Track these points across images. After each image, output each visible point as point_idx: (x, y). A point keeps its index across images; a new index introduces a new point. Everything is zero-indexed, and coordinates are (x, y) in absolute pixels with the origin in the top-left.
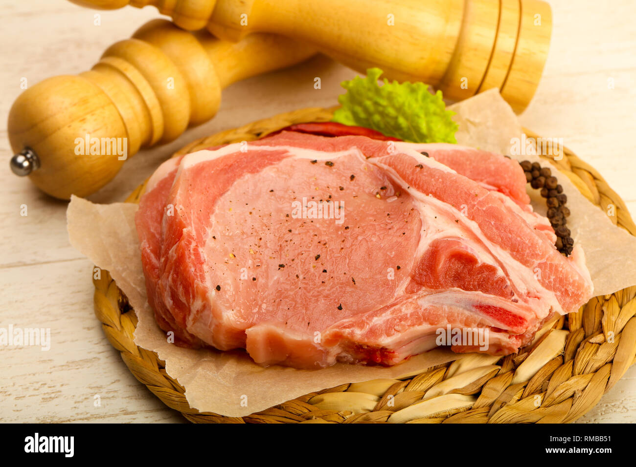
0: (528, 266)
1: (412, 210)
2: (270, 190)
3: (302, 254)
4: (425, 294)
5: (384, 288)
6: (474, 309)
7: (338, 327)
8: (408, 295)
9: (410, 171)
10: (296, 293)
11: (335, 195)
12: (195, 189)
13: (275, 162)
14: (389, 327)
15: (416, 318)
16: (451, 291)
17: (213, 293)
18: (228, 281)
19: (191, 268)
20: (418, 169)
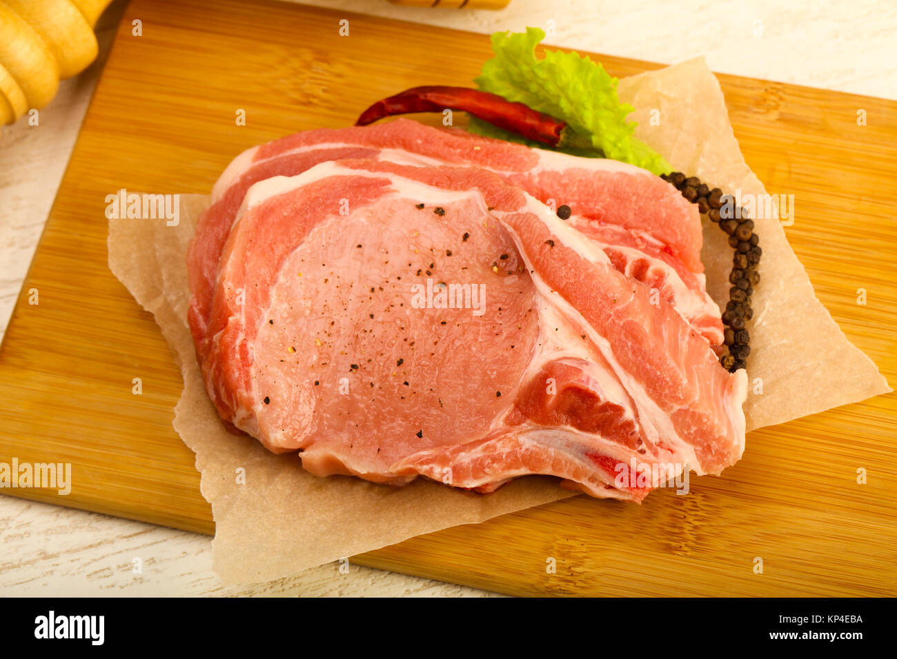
0: (664, 410)
1: (530, 311)
2: (357, 244)
3: (382, 354)
4: (529, 428)
5: (477, 418)
6: (587, 459)
7: (413, 462)
8: (508, 427)
9: (538, 246)
10: (368, 407)
11: (440, 263)
12: (256, 247)
13: (371, 198)
14: (478, 468)
15: (513, 460)
16: (562, 430)
17: (259, 408)
18: (280, 393)
19: (234, 372)
20: (548, 247)
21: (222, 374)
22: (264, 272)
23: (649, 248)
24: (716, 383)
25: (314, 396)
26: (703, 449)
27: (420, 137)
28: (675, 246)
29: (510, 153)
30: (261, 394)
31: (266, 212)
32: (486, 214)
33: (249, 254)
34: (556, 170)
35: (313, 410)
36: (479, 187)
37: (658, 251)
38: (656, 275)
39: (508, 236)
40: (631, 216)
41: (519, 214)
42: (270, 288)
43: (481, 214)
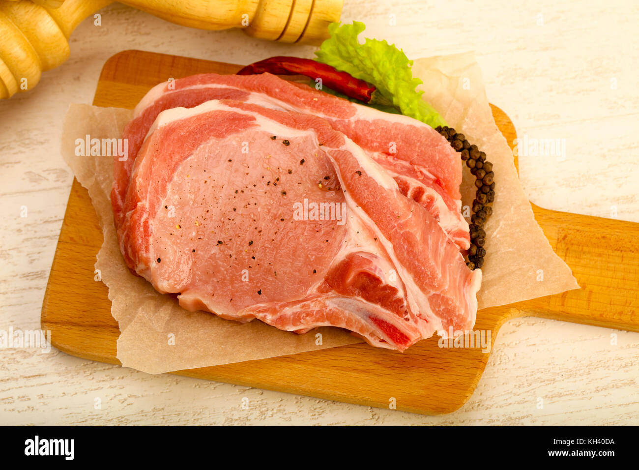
0: (424, 293)
2: (229, 159)
3: (239, 237)
4: (333, 295)
5: (299, 285)
6: (370, 321)
7: (253, 311)
8: (319, 294)
9: (350, 174)
10: (226, 270)
11: (283, 179)
12: (161, 155)
13: (241, 129)
14: (297, 319)
15: (321, 316)
16: (355, 299)
17: (154, 265)
18: (168, 256)
19: (138, 240)
20: (357, 176)
21: (130, 240)
22: (165, 173)
23: (425, 180)
24: (461, 276)
25: (191, 259)
26: (448, 321)
27: (278, 87)
28: (443, 180)
29: (337, 105)
30: (155, 255)
31: (169, 131)
32: (317, 147)
33: (155, 159)
34: (367, 119)
35: (190, 268)
36: (314, 128)
37: (431, 182)
38: (429, 199)
39: (330, 164)
40: (415, 156)
41: (339, 151)
42: (168, 183)
43: (314, 148)
